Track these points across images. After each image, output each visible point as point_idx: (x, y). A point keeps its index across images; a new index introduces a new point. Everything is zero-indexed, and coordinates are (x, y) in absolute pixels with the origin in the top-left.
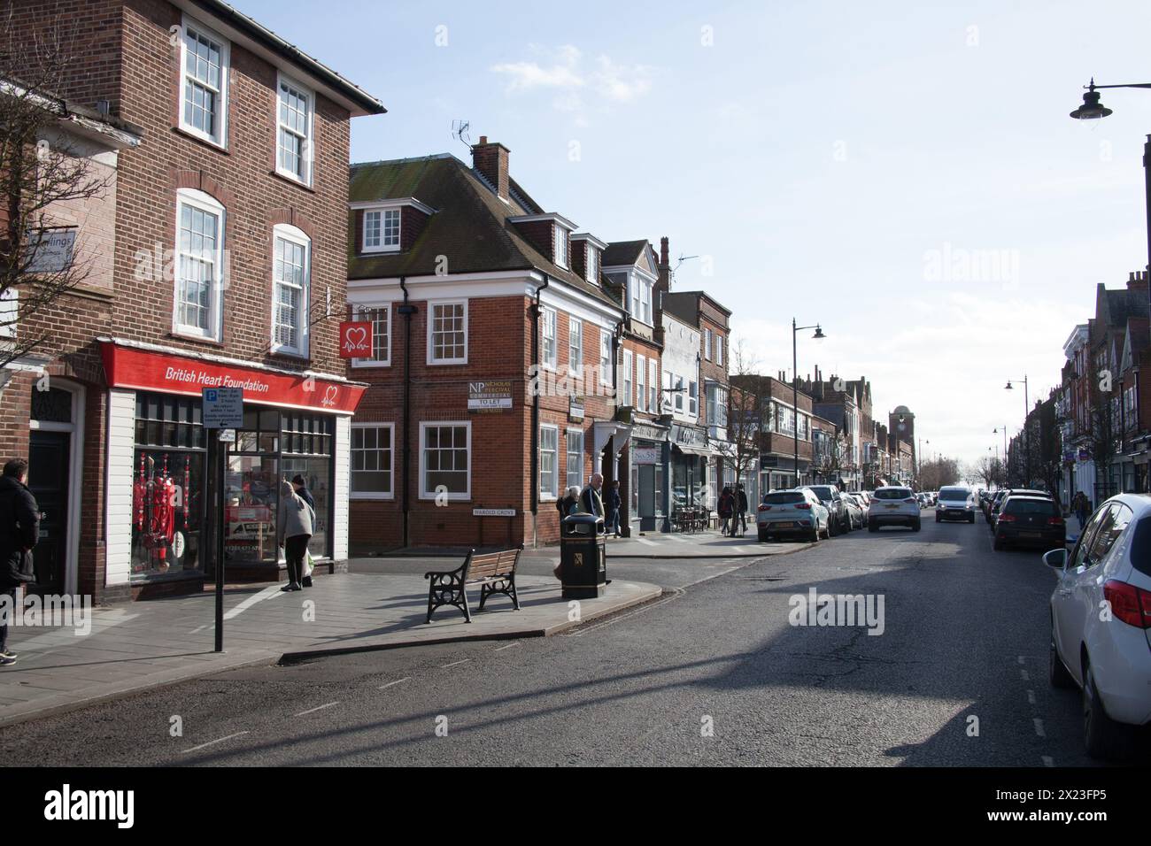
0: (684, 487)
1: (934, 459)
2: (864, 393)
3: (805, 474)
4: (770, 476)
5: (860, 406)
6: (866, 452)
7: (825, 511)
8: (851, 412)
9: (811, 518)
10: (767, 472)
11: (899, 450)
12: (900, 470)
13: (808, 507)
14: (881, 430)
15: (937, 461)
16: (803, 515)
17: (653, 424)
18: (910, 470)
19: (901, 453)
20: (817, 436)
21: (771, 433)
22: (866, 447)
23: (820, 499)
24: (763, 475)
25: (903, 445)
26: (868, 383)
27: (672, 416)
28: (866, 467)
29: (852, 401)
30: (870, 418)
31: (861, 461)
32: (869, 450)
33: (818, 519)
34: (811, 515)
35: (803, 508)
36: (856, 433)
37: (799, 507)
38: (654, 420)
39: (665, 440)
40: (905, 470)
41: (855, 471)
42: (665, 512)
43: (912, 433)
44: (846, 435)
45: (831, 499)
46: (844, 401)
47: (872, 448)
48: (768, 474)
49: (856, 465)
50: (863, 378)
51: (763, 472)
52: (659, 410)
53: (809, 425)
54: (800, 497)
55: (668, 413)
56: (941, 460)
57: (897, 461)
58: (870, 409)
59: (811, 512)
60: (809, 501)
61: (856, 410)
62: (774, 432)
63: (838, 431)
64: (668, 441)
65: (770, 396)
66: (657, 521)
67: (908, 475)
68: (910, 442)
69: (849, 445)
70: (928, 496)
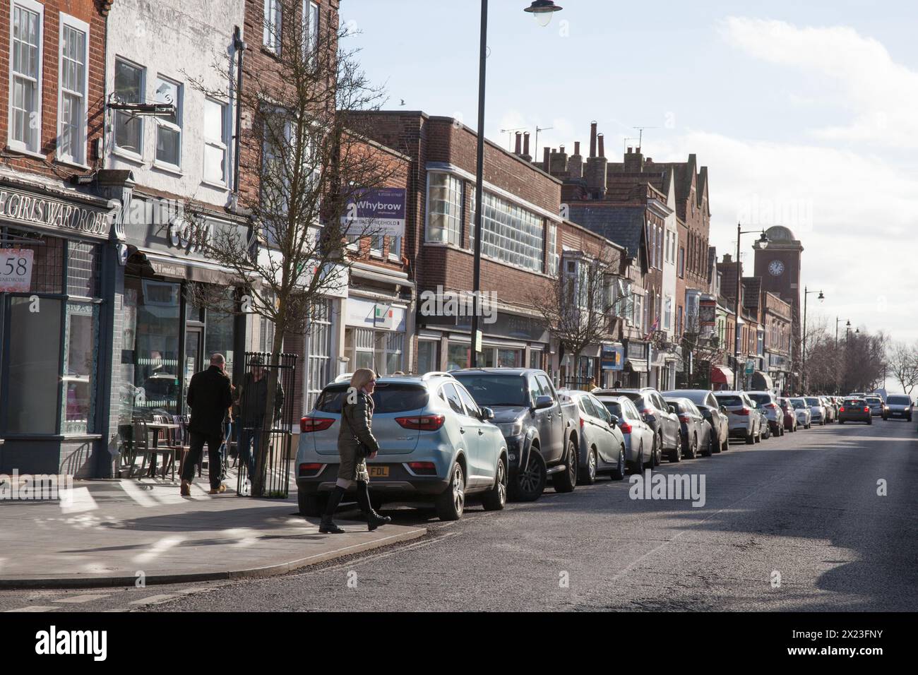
0: (175, 363)
1: (836, 332)
2: (693, 189)
3: (539, 348)
4: (445, 347)
5: (681, 215)
6: (691, 309)
7: (498, 438)
8: (661, 224)
9: (438, 454)
10: (435, 338)
11: (765, 311)
12: (765, 351)
13: (434, 425)
14: (730, 269)
15: (841, 336)
16: (415, 447)
17: (71, 191)
18: (786, 352)
19: (768, 317)
20: (572, 267)
21: (444, 249)
22: (692, 299)
23: (479, 404)
24: (421, 344)
25: (772, 300)
26: (704, 169)
27: (128, 174)
28: (688, 341)
29: (664, 201)
30: (703, 242)
31: (678, 325)
32: (697, 305)
33: (461, 459)
34: (441, 448)
35: (420, 426)
36: (670, 271)
37: (406, 424)
38: (72, 181)
39: (105, 235)
40: (774, 350)
41: (663, 346)
42: (99, 421)
43: (796, 280)
44: (644, 271)
45: (525, 403)
46: (644, 200)
47: (707, 304)
48: (439, 343)
49: (664, 335)
50: (692, 158)
51: (423, 337)
52: (94, 156)
53: (553, 243)
54: (415, 395)
55: (121, 166)
56: (849, 334)
57: (758, 333)
58: (706, 225)
59: (440, 439)
60: (437, 407)
61: (671, 221)
62: (457, 247)
63: (625, 262)
64: (113, 241)
65: (446, 160)
66: (66, 450)
67: (781, 361)
68: (791, 297)
69: (651, 292)
70: (815, 403)
